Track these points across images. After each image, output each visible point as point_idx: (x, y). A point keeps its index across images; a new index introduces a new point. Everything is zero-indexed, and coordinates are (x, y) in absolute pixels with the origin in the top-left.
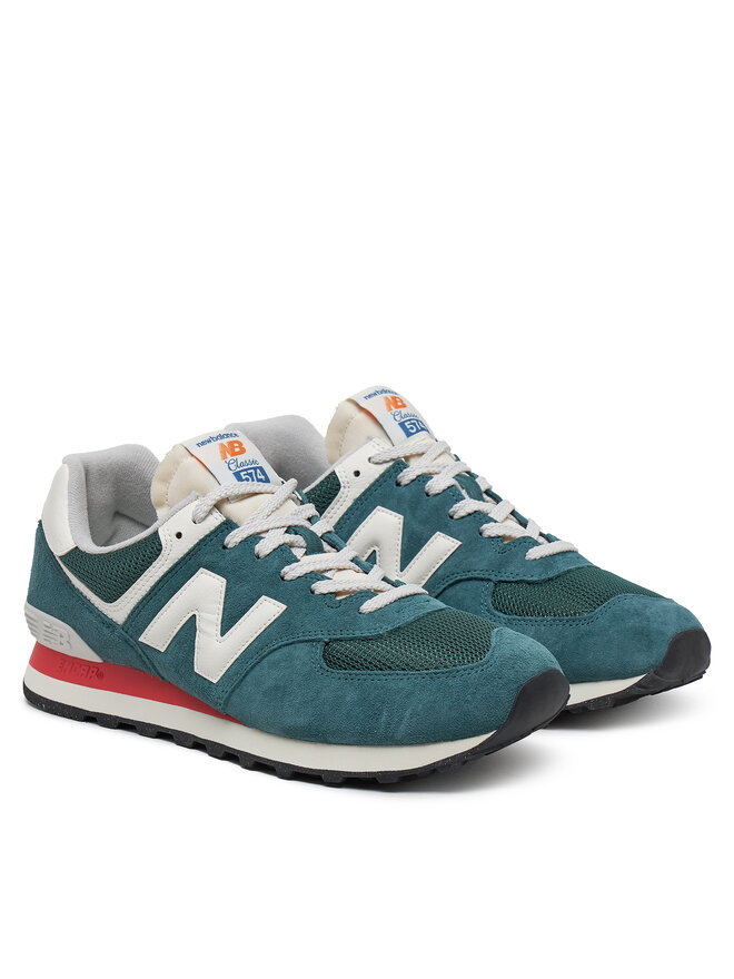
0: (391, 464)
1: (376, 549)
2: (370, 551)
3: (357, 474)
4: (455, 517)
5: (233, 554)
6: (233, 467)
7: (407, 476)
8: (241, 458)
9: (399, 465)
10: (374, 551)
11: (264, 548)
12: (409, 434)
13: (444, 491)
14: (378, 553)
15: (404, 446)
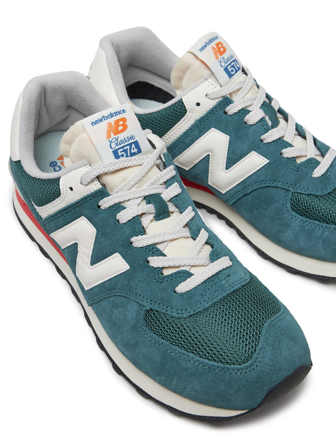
0: (221, 99)
1: (210, 154)
2: (206, 155)
3: (198, 104)
4: (265, 142)
5: (102, 215)
6: (113, 145)
7: (232, 109)
8: (121, 136)
9: (226, 101)
10: (209, 155)
11: (123, 217)
12: (230, 76)
13: (257, 122)
14: (211, 157)
15: (229, 86)
